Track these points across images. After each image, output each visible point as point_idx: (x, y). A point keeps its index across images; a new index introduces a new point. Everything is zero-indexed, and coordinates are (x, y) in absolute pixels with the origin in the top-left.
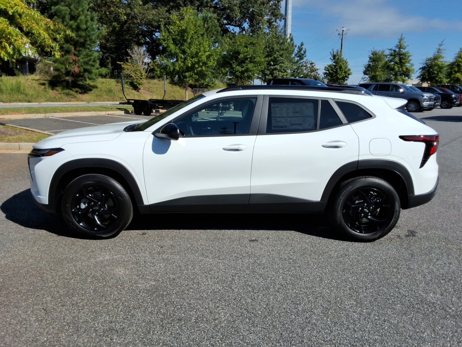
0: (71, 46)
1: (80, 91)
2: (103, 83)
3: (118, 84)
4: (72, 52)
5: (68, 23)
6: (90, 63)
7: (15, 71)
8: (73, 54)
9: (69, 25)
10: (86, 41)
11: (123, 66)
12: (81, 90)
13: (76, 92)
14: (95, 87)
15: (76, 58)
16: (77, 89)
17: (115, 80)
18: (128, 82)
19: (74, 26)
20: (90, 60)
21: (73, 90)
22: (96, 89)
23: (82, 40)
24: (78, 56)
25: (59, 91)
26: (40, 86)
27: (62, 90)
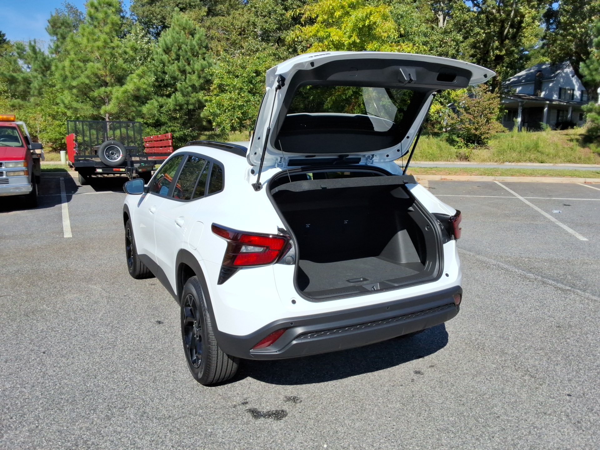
25: (592, 148)
26: (569, 142)
27: (596, 148)
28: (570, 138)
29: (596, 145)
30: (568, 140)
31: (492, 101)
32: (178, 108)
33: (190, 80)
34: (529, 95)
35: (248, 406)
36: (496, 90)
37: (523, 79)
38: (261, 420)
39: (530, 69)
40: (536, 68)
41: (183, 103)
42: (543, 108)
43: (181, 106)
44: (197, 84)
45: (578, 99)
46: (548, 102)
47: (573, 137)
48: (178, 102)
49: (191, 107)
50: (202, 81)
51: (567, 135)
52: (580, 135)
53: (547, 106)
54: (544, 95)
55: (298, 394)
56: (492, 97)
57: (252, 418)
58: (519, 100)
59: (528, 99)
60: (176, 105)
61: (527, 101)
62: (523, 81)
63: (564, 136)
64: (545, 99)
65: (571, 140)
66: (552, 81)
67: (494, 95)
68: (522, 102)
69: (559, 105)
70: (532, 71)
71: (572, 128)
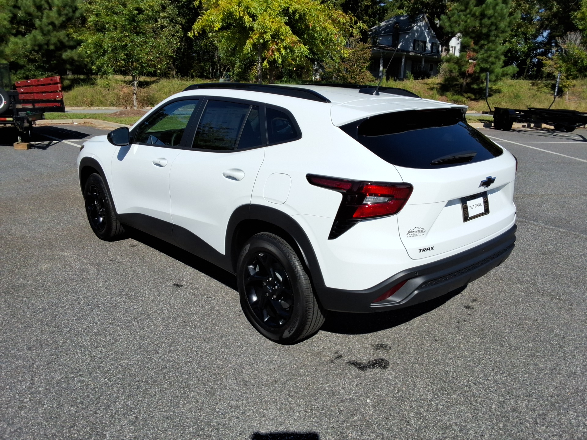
0: (470, 40)
1: (473, 97)
2: (511, 85)
3: (532, 87)
4: (471, 47)
5: (471, 11)
6: (490, 60)
7: (407, 74)
8: (472, 50)
9: (472, 12)
10: (490, 31)
11: (544, 62)
12: (475, 96)
13: (468, 98)
14: (499, 91)
15: (475, 54)
16: (469, 95)
17: (530, 81)
18: (549, 84)
19: (477, 13)
20: (490, 56)
21: (464, 96)
22: (498, 94)
23: (485, 30)
24: (477, 52)
25: (449, 96)
26: (429, 91)
27: (452, 96)
28: (429, 87)
29: (451, 93)
30: (428, 89)
31: (365, 51)
32: (36, 48)
33: (48, 17)
34: (389, 46)
35: (346, 359)
36: (368, 40)
37: (383, 30)
38: (369, 372)
39: (390, 20)
40: (395, 20)
41: (42, 43)
42: (402, 59)
43: (40, 46)
44: (57, 23)
45: (429, 51)
46: (405, 53)
47: (432, 86)
48: (37, 43)
49: (52, 47)
50: (63, 18)
51: (426, 84)
52: (438, 84)
53: (404, 57)
54: (401, 46)
55: (381, 341)
56: (366, 46)
57: (359, 371)
58: (381, 50)
59: (389, 50)
60: (35, 45)
61: (388, 51)
62: (383, 32)
63: (425, 85)
64: (402, 50)
65: (432, 89)
66: (408, 33)
67: (366, 45)
68: (383, 53)
69: (415, 56)
70: (391, 22)
71: (428, 78)
